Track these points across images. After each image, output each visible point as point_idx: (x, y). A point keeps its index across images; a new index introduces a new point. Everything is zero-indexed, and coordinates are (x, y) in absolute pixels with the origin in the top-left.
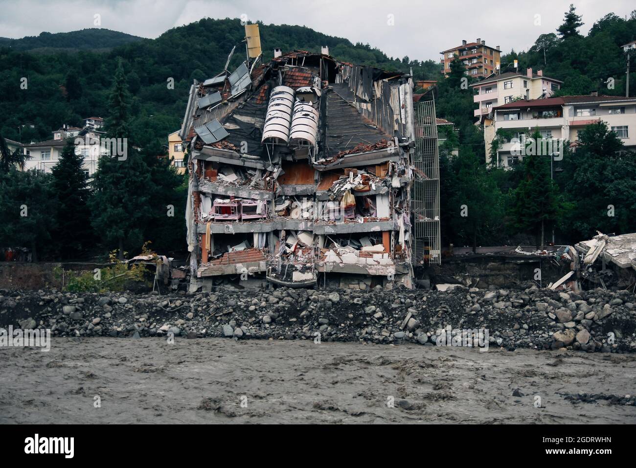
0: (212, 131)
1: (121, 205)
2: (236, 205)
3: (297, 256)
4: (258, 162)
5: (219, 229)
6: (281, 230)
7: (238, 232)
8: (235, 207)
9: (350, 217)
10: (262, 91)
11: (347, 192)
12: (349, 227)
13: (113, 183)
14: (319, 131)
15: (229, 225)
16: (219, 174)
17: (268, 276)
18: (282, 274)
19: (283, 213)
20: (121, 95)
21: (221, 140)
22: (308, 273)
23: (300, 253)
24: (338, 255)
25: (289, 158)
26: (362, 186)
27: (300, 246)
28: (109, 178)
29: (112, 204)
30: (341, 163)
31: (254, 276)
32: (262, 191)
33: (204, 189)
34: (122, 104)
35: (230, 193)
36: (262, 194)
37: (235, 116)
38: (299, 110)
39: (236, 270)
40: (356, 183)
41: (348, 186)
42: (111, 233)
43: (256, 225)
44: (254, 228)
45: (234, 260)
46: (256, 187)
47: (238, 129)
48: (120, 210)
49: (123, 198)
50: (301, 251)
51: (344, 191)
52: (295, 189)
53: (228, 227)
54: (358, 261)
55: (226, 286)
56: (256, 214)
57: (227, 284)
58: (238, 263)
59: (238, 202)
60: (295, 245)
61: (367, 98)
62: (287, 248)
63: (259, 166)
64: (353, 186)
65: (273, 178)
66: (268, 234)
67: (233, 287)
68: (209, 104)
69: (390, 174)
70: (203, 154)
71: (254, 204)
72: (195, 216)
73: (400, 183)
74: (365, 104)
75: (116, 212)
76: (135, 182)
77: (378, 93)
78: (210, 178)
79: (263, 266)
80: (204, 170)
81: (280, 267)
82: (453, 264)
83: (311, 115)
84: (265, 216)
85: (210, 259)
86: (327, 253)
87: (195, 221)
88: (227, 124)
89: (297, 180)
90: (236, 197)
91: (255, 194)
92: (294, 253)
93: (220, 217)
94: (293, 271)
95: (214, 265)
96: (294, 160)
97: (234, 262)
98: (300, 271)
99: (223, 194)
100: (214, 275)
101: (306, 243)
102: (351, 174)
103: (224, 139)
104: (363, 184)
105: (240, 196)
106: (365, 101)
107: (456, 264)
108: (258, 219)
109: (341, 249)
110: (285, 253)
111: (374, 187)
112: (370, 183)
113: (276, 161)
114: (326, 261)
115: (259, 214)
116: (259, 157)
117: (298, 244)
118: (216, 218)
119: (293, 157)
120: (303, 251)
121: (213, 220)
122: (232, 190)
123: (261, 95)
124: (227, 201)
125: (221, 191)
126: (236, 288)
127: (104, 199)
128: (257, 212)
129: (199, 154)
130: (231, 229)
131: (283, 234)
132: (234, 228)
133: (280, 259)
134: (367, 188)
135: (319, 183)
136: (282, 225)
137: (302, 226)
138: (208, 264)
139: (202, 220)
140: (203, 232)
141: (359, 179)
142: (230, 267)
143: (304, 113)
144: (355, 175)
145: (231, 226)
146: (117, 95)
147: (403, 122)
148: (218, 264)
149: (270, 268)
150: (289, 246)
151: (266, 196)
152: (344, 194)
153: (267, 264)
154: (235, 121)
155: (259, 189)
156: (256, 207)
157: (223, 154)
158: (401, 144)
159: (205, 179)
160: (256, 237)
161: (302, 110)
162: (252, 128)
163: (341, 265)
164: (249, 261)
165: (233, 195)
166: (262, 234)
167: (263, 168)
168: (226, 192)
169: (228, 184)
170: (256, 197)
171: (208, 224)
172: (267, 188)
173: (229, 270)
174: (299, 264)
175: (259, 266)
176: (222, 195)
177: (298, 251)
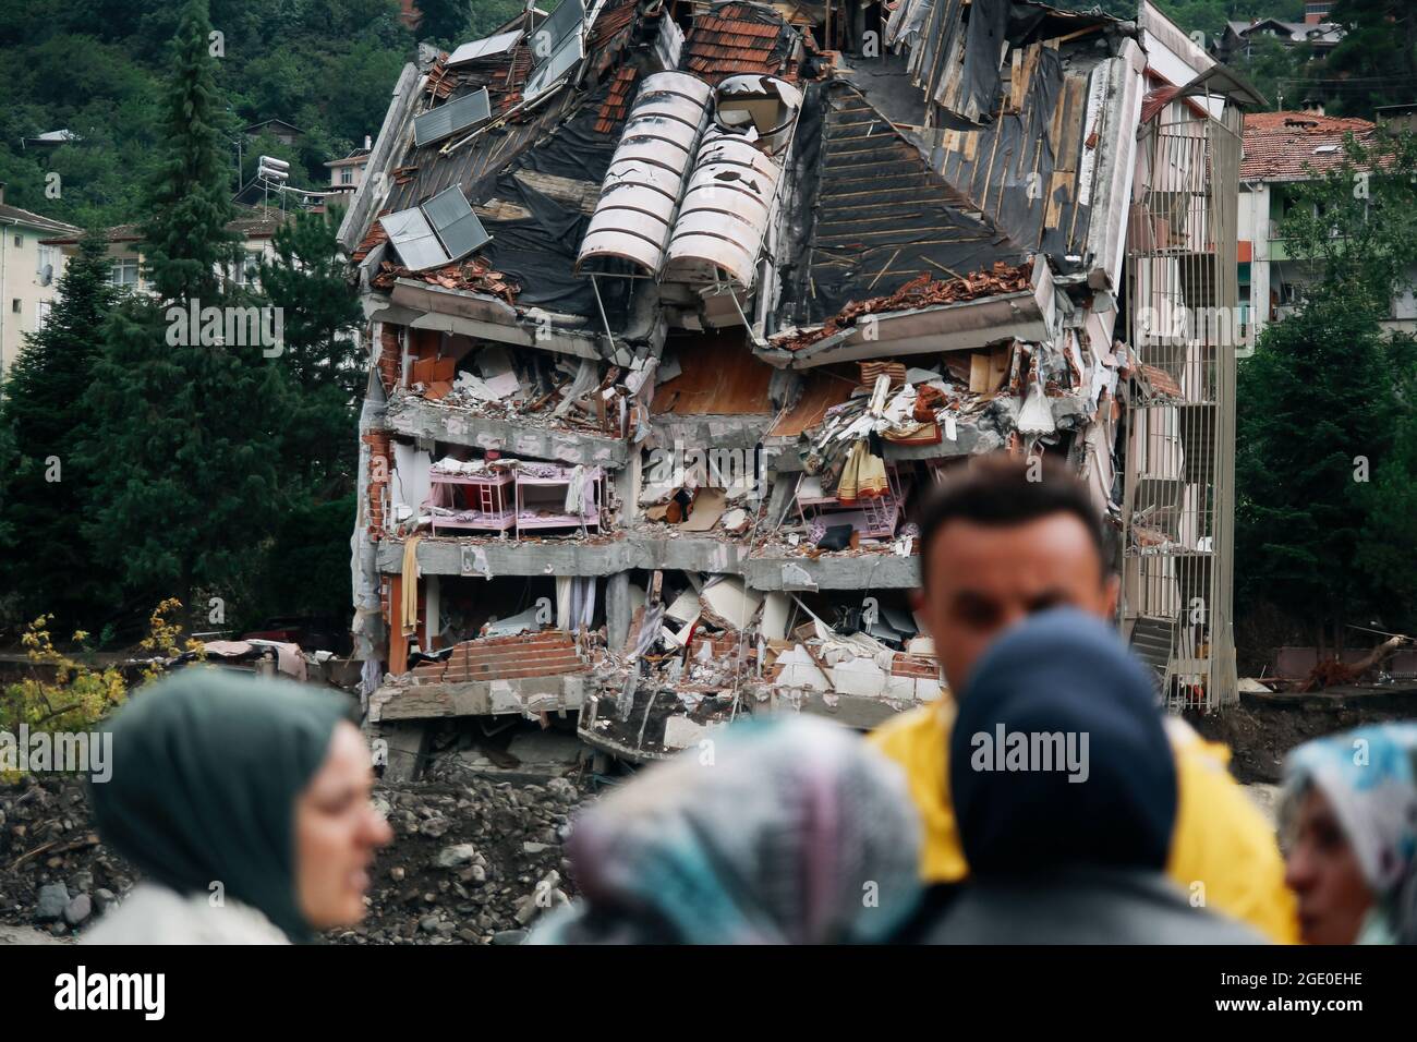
0: (440, 226)
1: (174, 467)
2: (499, 481)
3: (697, 662)
4: (577, 336)
5: (445, 559)
6: (653, 571)
7: (504, 572)
8: (494, 488)
9: (874, 533)
10: (615, 89)
11: (858, 446)
12: (863, 567)
13: (151, 394)
14: (789, 230)
15: (474, 549)
16: (462, 373)
17: (585, 727)
18: (635, 722)
19: (662, 511)
20: (195, 97)
21: (465, 259)
22: (716, 721)
23: (705, 651)
24: (822, 664)
25: (691, 323)
26: (912, 426)
27: (710, 626)
28: (137, 378)
29: (148, 463)
30: (847, 343)
31: (544, 725)
32: (588, 436)
33: (404, 424)
34: (196, 124)
35: (485, 441)
36: (588, 446)
37: (519, 175)
38: (709, 157)
39: (490, 701)
40: (893, 415)
41: (862, 426)
42: (139, 562)
43: (558, 552)
44: (553, 561)
45: (485, 668)
46: (574, 420)
47: (526, 221)
48: (168, 484)
49: (182, 444)
50: (707, 645)
51: (850, 443)
52: (706, 428)
53: (470, 556)
54: (887, 688)
55: (465, 755)
56: (562, 512)
57: (466, 749)
58: (499, 677)
59: (505, 471)
60: (692, 622)
61: (973, 110)
62: (666, 632)
63: (582, 348)
64: (880, 427)
65: (626, 392)
66: (603, 583)
67: (485, 761)
68: (449, 131)
69: (1012, 384)
70: (397, 307)
71: (557, 480)
72: (372, 513)
73: (1054, 416)
74: (957, 135)
75: (154, 492)
76: (228, 390)
77: (1017, 93)
78: (427, 385)
79: (573, 693)
80: (406, 359)
81: (630, 699)
82: (1317, 712)
83: (748, 175)
84: (595, 521)
85: (414, 661)
86: (785, 657)
87: (372, 529)
88: (493, 203)
89: (717, 401)
90: (504, 454)
91: (568, 445)
92: (687, 652)
93: (449, 518)
94: (670, 713)
95: (424, 681)
96: (709, 329)
97: (486, 674)
98: (692, 716)
99: (465, 441)
100: (419, 714)
101: (730, 619)
102: (883, 382)
103: (475, 254)
104: (918, 417)
105: (518, 451)
106: (963, 124)
107: (1328, 712)
108: (572, 530)
109: (832, 645)
110: (658, 648)
111: (951, 433)
112: (939, 417)
113: (638, 332)
114: (780, 681)
115: (575, 515)
116: (581, 319)
117: (701, 621)
118: (439, 522)
119: (701, 319)
120: (715, 647)
121: (428, 528)
122: (493, 430)
123: (611, 101)
124: (476, 465)
125: (455, 431)
126: (493, 762)
127: (120, 446)
128: (570, 506)
129: (385, 306)
130: (482, 562)
131: (657, 581)
132: (491, 560)
133: (636, 670)
134: (929, 433)
135: (785, 411)
136: (655, 554)
137: (718, 560)
138: (404, 677)
139: (394, 527)
140: (392, 569)
141: (906, 401)
142: (469, 693)
143: (722, 168)
144: (896, 386)
145: (479, 553)
146: (180, 97)
147: (1083, 198)
148: (435, 681)
149: (595, 699)
150: (674, 626)
151: (603, 454)
152: (850, 453)
153: (587, 687)
154: (519, 194)
155: (581, 426)
156: (564, 489)
157: (461, 308)
158: (1062, 280)
159: (409, 388)
160: (564, 593)
161: (718, 160)
162: (570, 216)
163: (828, 699)
164: (534, 674)
165: (496, 446)
166: (584, 581)
167: (599, 357)
168: (472, 434)
169: (480, 409)
170: (568, 456)
171: (412, 544)
172: (606, 425)
173: (466, 702)
174: (691, 689)
175: (561, 693)
176: (461, 446)
177: (700, 646)
